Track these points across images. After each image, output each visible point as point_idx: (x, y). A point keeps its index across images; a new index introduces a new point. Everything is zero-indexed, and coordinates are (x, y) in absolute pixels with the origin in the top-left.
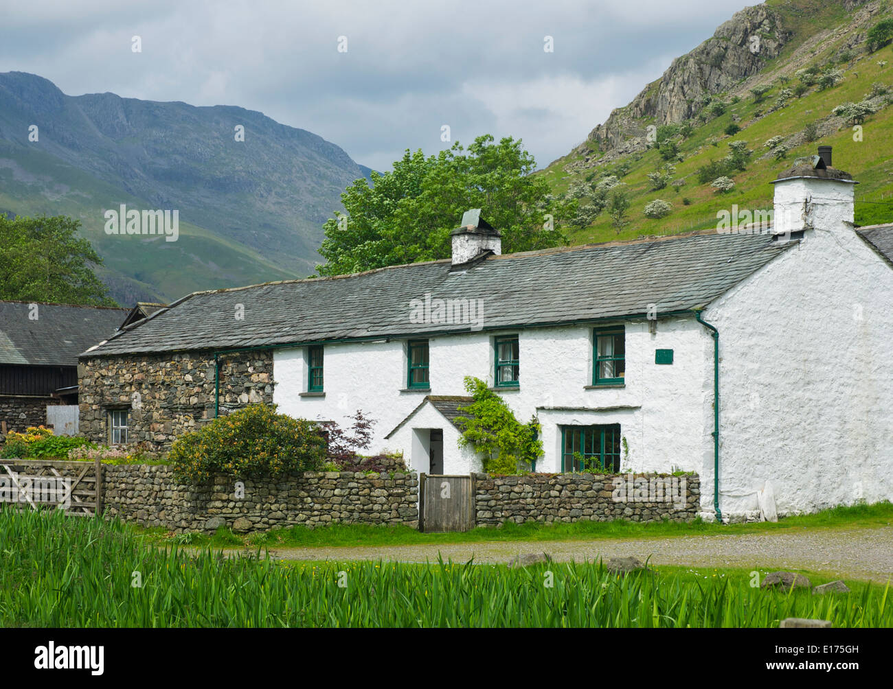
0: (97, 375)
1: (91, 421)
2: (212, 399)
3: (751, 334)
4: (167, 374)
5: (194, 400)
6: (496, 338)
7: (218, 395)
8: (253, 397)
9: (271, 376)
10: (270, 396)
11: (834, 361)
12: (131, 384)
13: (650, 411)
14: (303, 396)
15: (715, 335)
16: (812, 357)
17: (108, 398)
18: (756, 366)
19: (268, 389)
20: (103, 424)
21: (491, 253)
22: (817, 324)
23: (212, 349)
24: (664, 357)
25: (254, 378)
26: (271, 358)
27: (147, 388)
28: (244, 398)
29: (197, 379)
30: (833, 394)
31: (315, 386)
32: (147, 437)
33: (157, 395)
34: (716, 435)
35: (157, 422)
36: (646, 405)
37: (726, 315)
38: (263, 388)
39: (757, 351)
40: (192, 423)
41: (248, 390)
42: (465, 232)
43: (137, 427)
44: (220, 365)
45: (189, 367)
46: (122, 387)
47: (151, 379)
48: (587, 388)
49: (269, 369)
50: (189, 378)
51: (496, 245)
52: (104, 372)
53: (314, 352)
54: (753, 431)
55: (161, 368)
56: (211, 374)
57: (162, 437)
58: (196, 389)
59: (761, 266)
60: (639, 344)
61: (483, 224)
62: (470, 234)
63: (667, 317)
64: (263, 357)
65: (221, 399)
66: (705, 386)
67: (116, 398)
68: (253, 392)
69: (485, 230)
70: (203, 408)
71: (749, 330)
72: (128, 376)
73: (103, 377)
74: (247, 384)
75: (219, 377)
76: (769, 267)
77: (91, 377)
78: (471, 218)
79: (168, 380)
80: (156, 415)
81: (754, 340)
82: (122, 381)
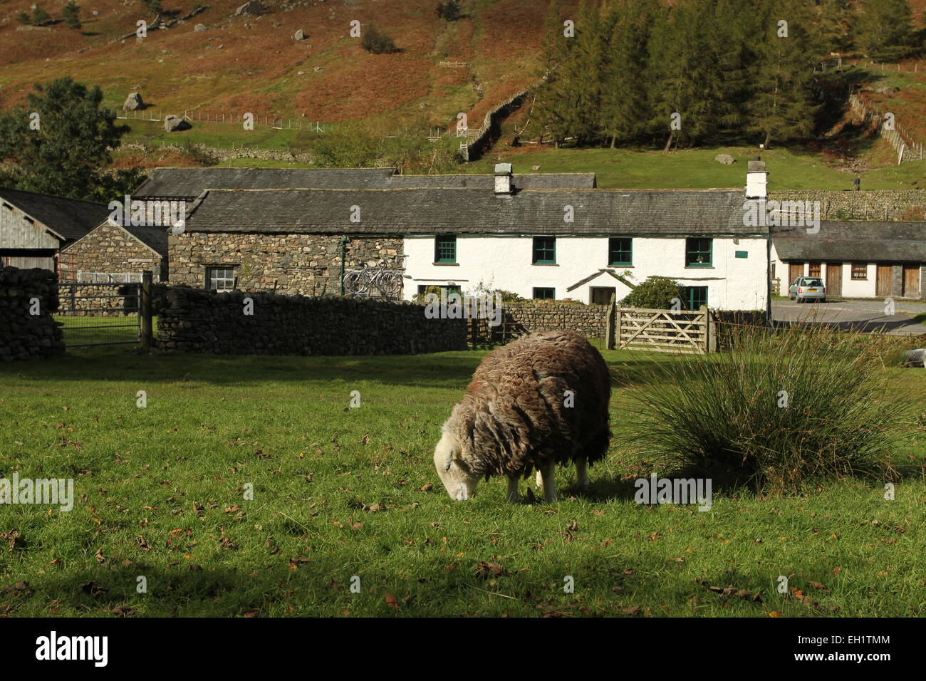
2: (335, 264)
4: (281, 246)
5: (314, 264)
6: (611, 239)
7: (343, 261)
9: (400, 252)
10: (398, 263)
12: (237, 251)
13: (731, 280)
14: (436, 265)
17: (208, 259)
19: (397, 259)
20: (200, 276)
23: (336, 232)
24: (741, 255)
25: (383, 252)
26: (401, 241)
27: (256, 254)
28: (371, 264)
29: (316, 250)
31: (444, 259)
33: (269, 259)
36: (729, 278)
38: (392, 259)
44: (344, 242)
45: (309, 243)
46: (226, 252)
47: (261, 248)
48: (686, 268)
50: (308, 249)
53: (444, 239)
55: (274, 242)
56: (334, 248)
58: (316, 257)
60: (724, 248)
64: (393, 240)
65: (347, 264)
68: (381, 261)
70: (325, 269)
72: (233, 246)
74: (374, 256)
75: (344, 250)
79: (281, 250)
80: (266, 272)
82: (225, 248)
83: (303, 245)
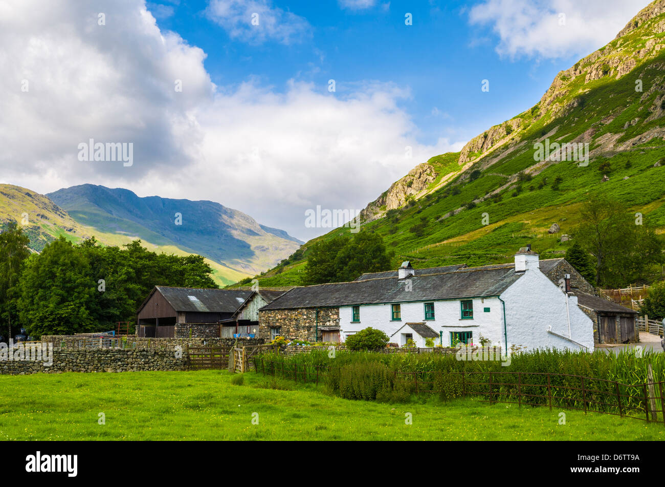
0: (266, 316)
1: (264, 333)
2: (315, 324)
3: (513, 303)
4: (296, 316)
5: (307, 325)
6: (425, 303)
7: (317, 323)
8: (331, 323)
9: (338, 316)
10: (338, 323)
11: (537, 311)
12: (281, 319)
13: (483, 327)
14: (351, 323)
15: (504, 303)
16: (530, 309)
17: (271, 324)
18: (515, 313)
19: (337, 321)
20: (269, 333)
21: (412, 275)
22: (530, 299)
23: (315, 307)
24: (487, 310)
25: (332, 317)
26: (338, 310)
27: (287, 320)
28: (328, 324)
29: (308, 317)
30: (537, 321)
31: (356, 319)
32: (288, 337)
33: (292, 323)
34: (505, 334)
35: (292, 332)
36: (481, 325)
37: (506, 297)
38: (336, 320)
39: (515, 308)
40: (306, 332)
41: (329, 321)
42: (403, 268)
43: (284, 334)
44: (318, 313)
45: (305, 313)
46: (277, 320)
47: (289, 317)
48: (460, 320)
49: (337, 314)
50: (305, 317)
51: (413, 272)
52: (270, 315)
53: (356, 308)
54: (515, 333)
55: (293, 314)
56: (314, 316)
57: (294, 338)
58: (308, 321)
59: (514, 281)
60: (478, 305)
61: (410, 265)
62: (405, 269)
63: (488, 297)
64: (335, 310)
65: (319, 324)
66: (502, 319)
67: (274, 324)
68: (331, 322)
69: (410, 267)
70: (311, 327)
71: (513, 301)
72: (279, 317)
73: (269, 317)
74: (329, 319)
75: (317, 317)
76: (517, 281)
77: (264, 317)
78: (405, 264)
79: (296, 318)
80: (291, 330)
81: (514, 304)
82: (277, 318)
83: (303, 315)
